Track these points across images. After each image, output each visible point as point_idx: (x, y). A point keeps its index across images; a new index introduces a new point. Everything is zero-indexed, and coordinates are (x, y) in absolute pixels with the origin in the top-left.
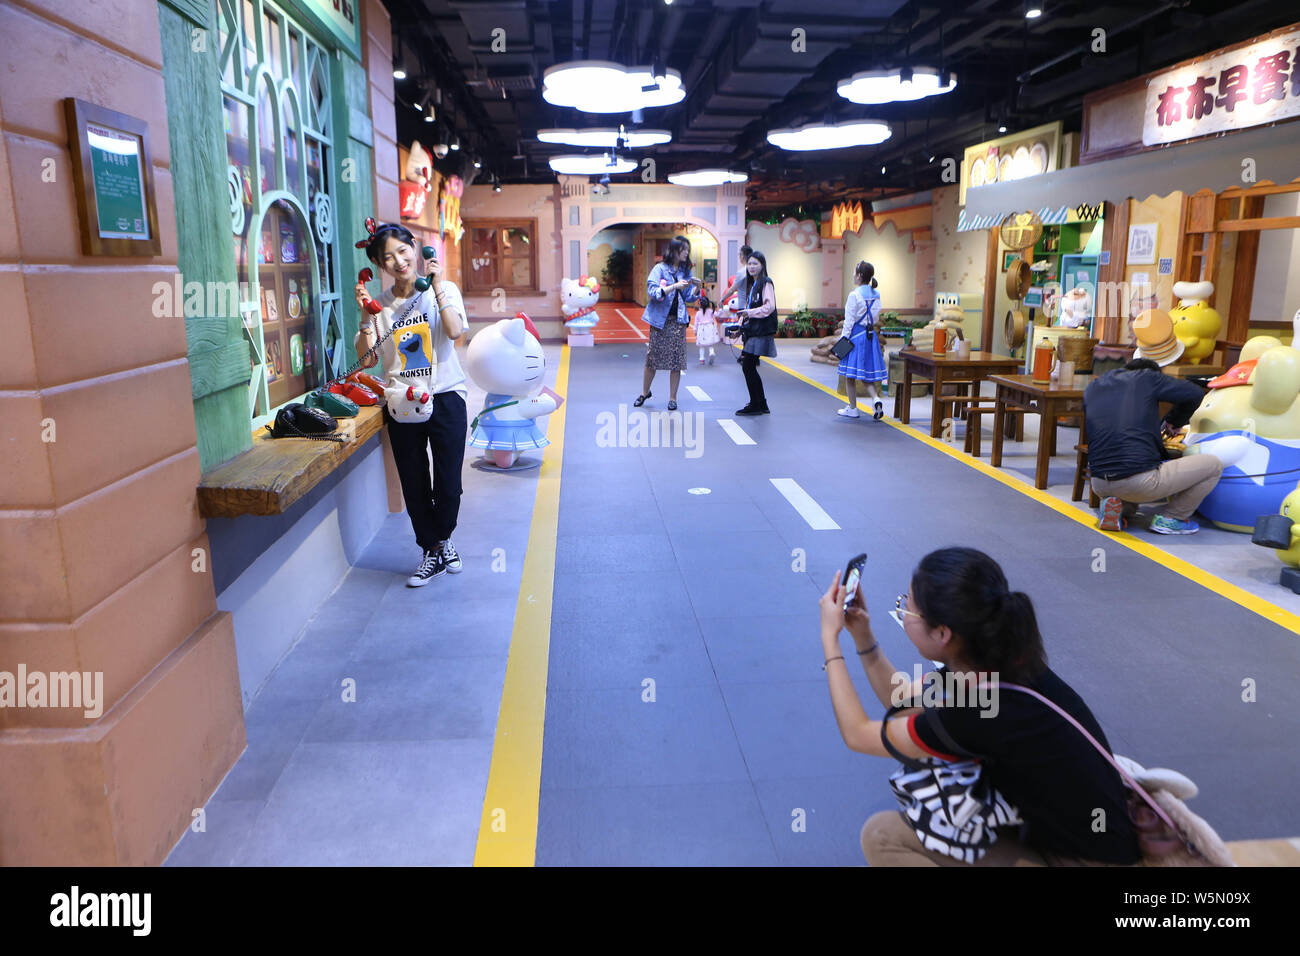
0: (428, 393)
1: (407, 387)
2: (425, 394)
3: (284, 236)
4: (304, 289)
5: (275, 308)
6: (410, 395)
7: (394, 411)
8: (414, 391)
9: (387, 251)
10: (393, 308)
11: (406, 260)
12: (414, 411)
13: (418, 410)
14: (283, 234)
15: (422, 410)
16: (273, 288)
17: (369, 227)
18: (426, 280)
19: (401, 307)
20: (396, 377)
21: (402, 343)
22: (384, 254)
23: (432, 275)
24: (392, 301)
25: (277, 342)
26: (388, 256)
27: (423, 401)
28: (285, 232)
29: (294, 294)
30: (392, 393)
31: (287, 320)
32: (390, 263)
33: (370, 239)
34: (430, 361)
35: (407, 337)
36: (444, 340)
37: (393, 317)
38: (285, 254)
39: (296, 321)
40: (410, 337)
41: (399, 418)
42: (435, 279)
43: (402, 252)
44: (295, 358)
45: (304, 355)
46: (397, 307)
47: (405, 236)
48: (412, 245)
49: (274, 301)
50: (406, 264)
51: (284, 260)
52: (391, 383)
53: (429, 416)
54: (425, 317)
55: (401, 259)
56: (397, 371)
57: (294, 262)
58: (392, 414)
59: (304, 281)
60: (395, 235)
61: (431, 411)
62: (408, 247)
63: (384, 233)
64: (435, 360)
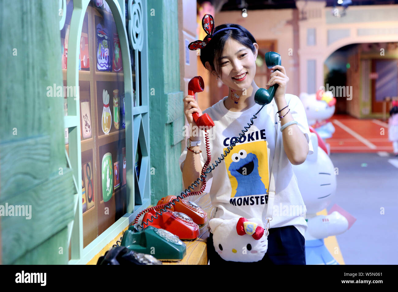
0: (263, 227)
1: (237, 218)
2: (259, 228)
3: (100, 40)
4: (115, 101)
5: (89, 123)
6: (240, 228)
7: (221, 247)
8: (245, 223)
9: (224, 55)
10: (225, 123)
11: (245, 67)
12: (245, 248)
13: (249, 247)
14: (99, 37)
15: (254, 248)
16: (88, 100)
17: (206, 25)
18: (269, 91)
19: (235, 122)
20: (224, 204)
21: (233, 163)
22: (220, 58)
23: (276, 86)
24: (223, 114)
25: (90, 163)
26: (225, 60)
27: (257, 236)
28: (101, 36)
29: (107, 106)
30: (219, 225)
31: (99, 137)
32: (227, 69)
33: (206, 39)
34: (266, 187)
35: (240, 157)
36: (285, 164)
37: (224, 133)
38: (100, 61)
39: (108, 137)
40: (244, 156)
41: (227, 255)
42: (280, 90)
43: (241, 56)
44: (106, 181)
45: (113, 176)
46: (230, 122)
47: (246, 38)
48: (253, 49)
49: (89, 115)
50: (244, 71)
51: (100, 68)
52: (217, 212)
53: (263, 255)
54: (262, 134)
55: (239, 64)
56: (226, 197)
57: (108, 70)
58: (217, 249)
59: (116, 92)
60: (235, 36)
61: (265, 249)
62: (249, 51)
63: (223, 33)
64: (273, 186)
